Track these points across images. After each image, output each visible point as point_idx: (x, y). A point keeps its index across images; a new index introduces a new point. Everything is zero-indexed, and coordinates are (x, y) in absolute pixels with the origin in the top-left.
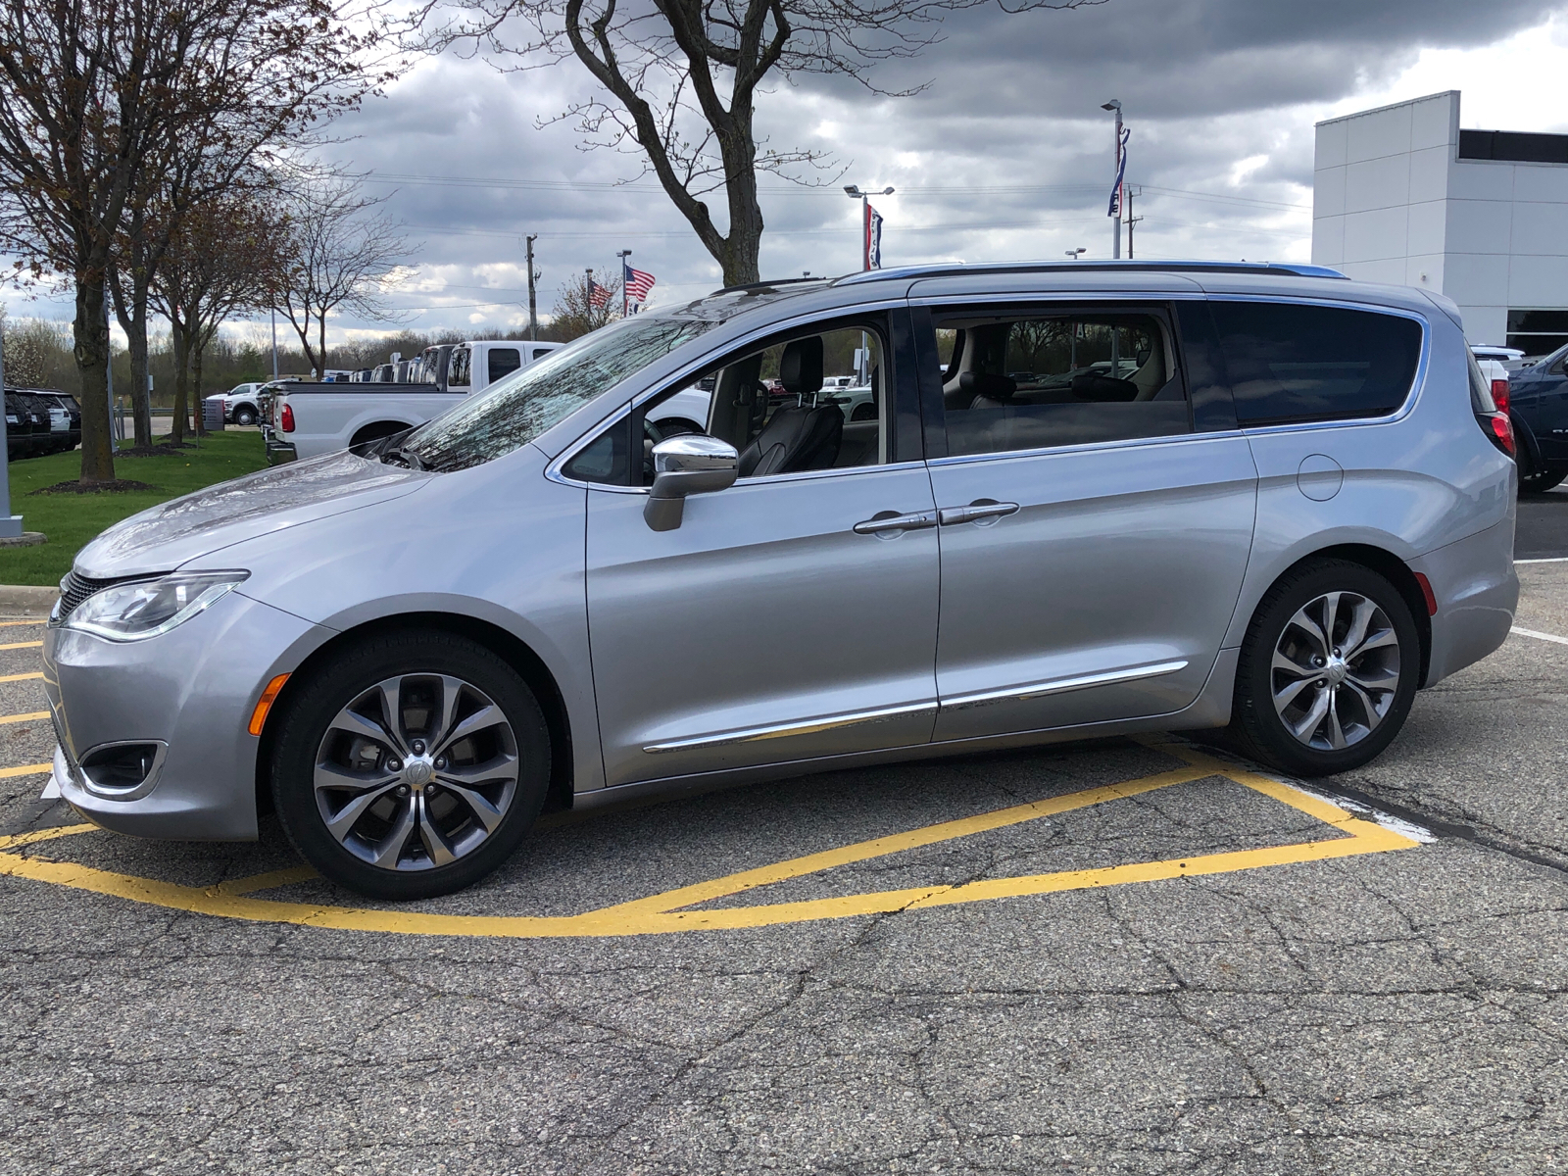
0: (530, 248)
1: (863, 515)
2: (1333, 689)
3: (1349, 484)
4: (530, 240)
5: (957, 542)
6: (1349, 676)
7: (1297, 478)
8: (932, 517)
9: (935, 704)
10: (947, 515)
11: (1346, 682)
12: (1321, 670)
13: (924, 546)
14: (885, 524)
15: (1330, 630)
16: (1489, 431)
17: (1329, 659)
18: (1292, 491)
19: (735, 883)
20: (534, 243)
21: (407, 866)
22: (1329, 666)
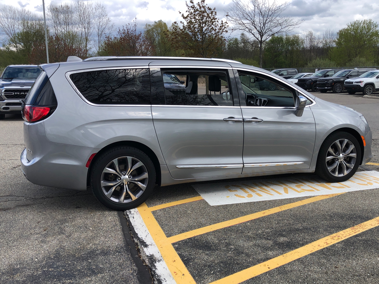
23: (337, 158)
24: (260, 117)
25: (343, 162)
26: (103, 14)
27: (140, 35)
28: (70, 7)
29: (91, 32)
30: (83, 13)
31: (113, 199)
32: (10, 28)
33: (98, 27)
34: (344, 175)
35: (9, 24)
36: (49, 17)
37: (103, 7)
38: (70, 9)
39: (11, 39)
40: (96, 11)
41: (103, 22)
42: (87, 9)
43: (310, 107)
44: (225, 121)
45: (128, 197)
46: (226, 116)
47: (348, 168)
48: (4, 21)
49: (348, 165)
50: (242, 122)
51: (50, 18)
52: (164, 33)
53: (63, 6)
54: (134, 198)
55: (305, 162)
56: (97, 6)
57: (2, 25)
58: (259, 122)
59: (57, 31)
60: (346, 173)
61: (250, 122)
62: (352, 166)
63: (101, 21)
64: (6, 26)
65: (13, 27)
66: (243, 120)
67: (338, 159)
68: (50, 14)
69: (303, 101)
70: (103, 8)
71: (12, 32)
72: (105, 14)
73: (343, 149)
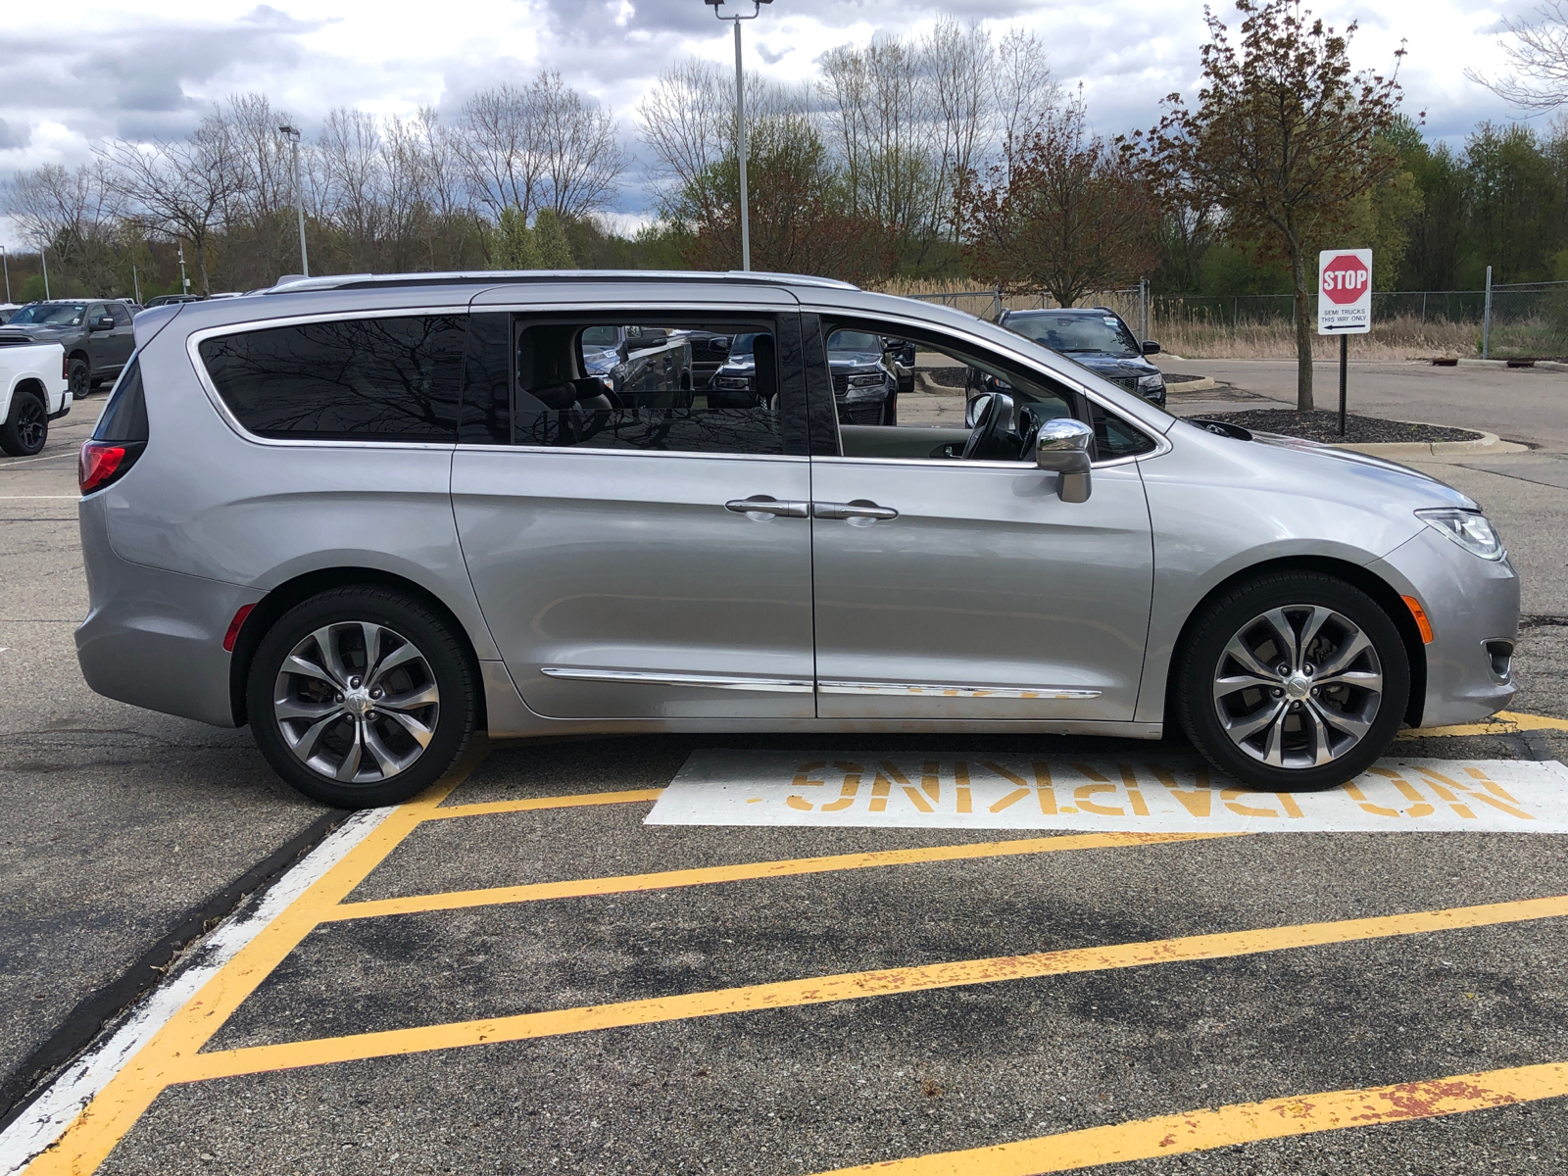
23: (1278, 688)
24: (885, 501)
25: (1308, 705)
26: (1033, 71)
27: (1093, 154)
28: (907, 53)
29: (982, 147)
30: (954, 72)
31: (315, 763)
32: (689, 147)
33: (1010, 122)
34: (1316, 765)
35: (687, 131)
36: (826, 99)
37: (1033, 41)
38: (906, 57)
39: (692, 188)
40: (1003, 59)
41: (1032, 103)
42: (968, 52)
43: (1137, 462)
44: (737, 510)
45: (368, 762)
46: (740, 493)
47: (1335, 736)
48: (671, 123)
49: (1337, 720)
50: (806, 517)
51: (832, 100)
52: (1121, 144)
53: (878, 51)
54: (392, 768)
55: (1106, 693)
56: (1010, 39)
57: (664, 138)
58: (880, 517)
59: (855, 148)
60: (1324, 755)
61: (839, 517)
62: (1358, 728)
63: (1021, 99)
64: (678, 140)
65: (698, 145)
66: (811, 508)
67: (1283, 693)
68: (831, 86)
69: (1062, 439)
70: (1034, 46)
71: (695, 162)
72: (1040, 70)
73: (1304, 646)
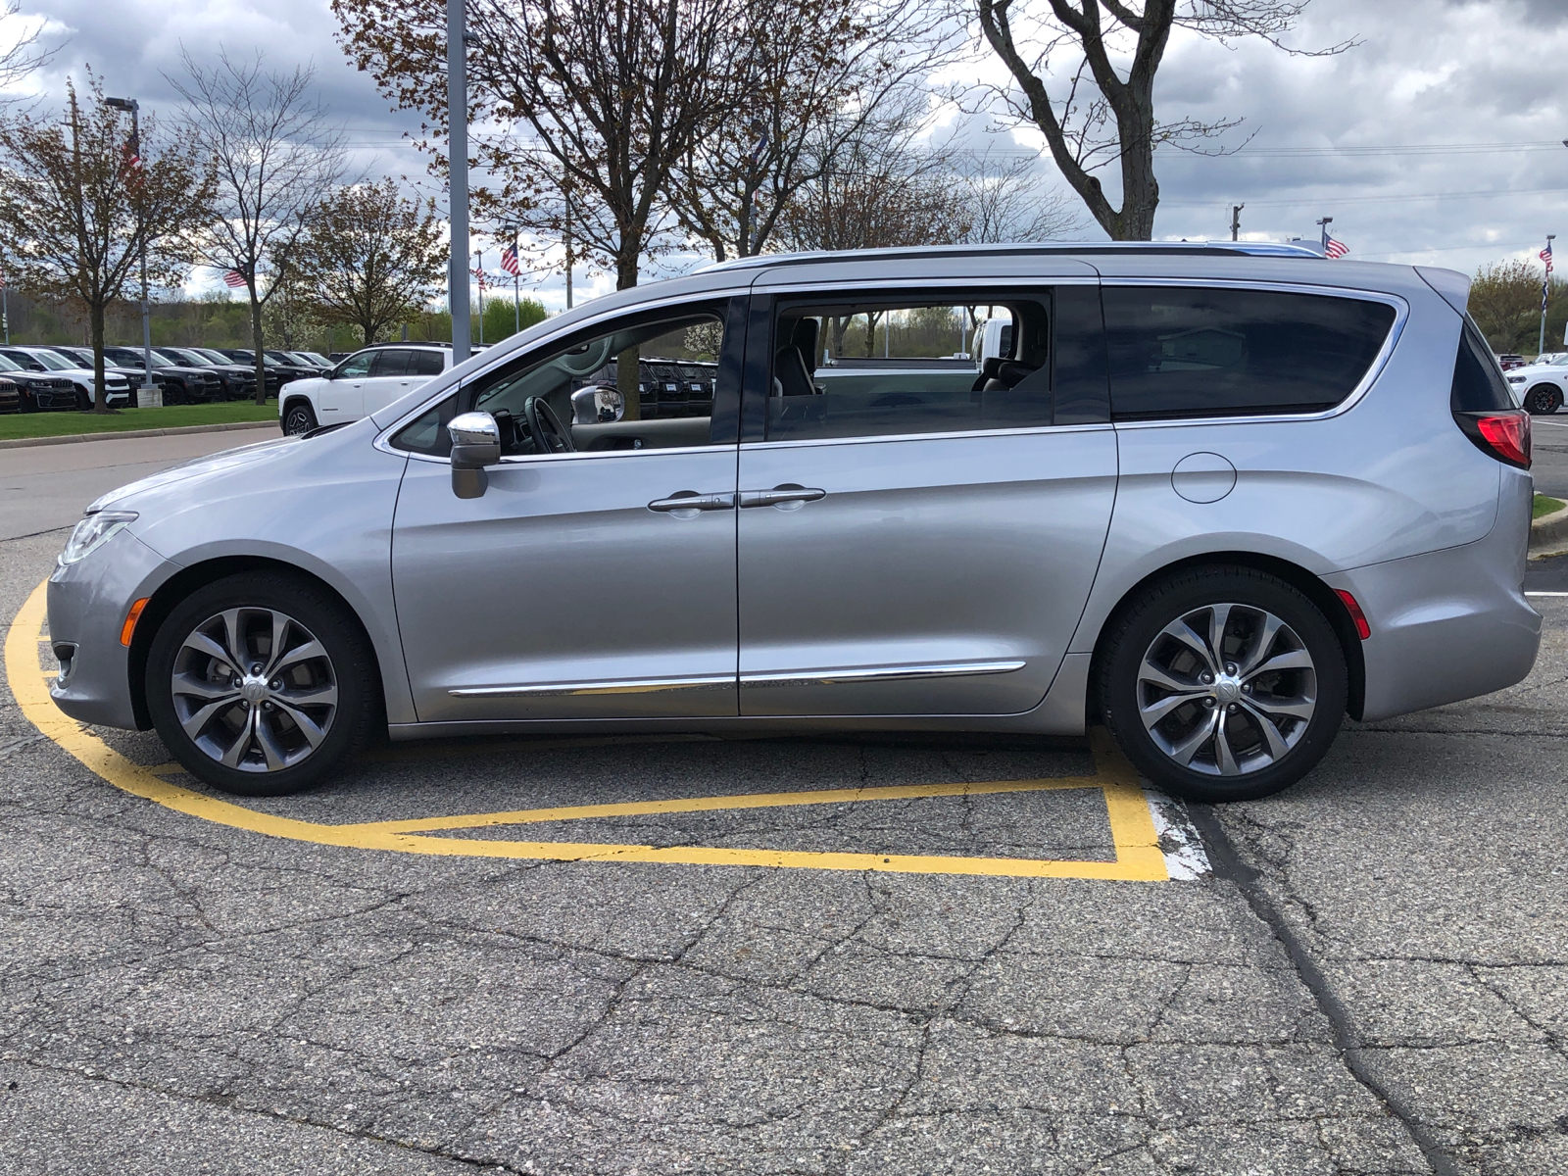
0: (1236, 218)
1: (661, 494)
2: (1224, 708)
3: (1242, 486)
4: (1237, 209)
5: (754, 524)
6: (1245, 697)
7: (1171, 477)
8: (728, 499)
9: (734, 679)
10: (745, 497)
11: (1241, 703)
12: (1205, 686)
13: (721, 526)
14: (682, 502)
15: (1216, 644)
16: (1471, 431)
17: (1217, 676)
18: (1165, 491)
19: (488, 820)
20: (1241, 213)
21: (247, 767)
22: (1217, 682)
